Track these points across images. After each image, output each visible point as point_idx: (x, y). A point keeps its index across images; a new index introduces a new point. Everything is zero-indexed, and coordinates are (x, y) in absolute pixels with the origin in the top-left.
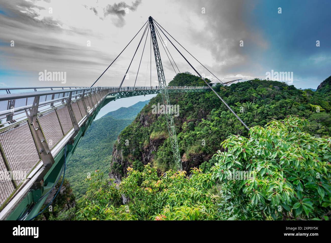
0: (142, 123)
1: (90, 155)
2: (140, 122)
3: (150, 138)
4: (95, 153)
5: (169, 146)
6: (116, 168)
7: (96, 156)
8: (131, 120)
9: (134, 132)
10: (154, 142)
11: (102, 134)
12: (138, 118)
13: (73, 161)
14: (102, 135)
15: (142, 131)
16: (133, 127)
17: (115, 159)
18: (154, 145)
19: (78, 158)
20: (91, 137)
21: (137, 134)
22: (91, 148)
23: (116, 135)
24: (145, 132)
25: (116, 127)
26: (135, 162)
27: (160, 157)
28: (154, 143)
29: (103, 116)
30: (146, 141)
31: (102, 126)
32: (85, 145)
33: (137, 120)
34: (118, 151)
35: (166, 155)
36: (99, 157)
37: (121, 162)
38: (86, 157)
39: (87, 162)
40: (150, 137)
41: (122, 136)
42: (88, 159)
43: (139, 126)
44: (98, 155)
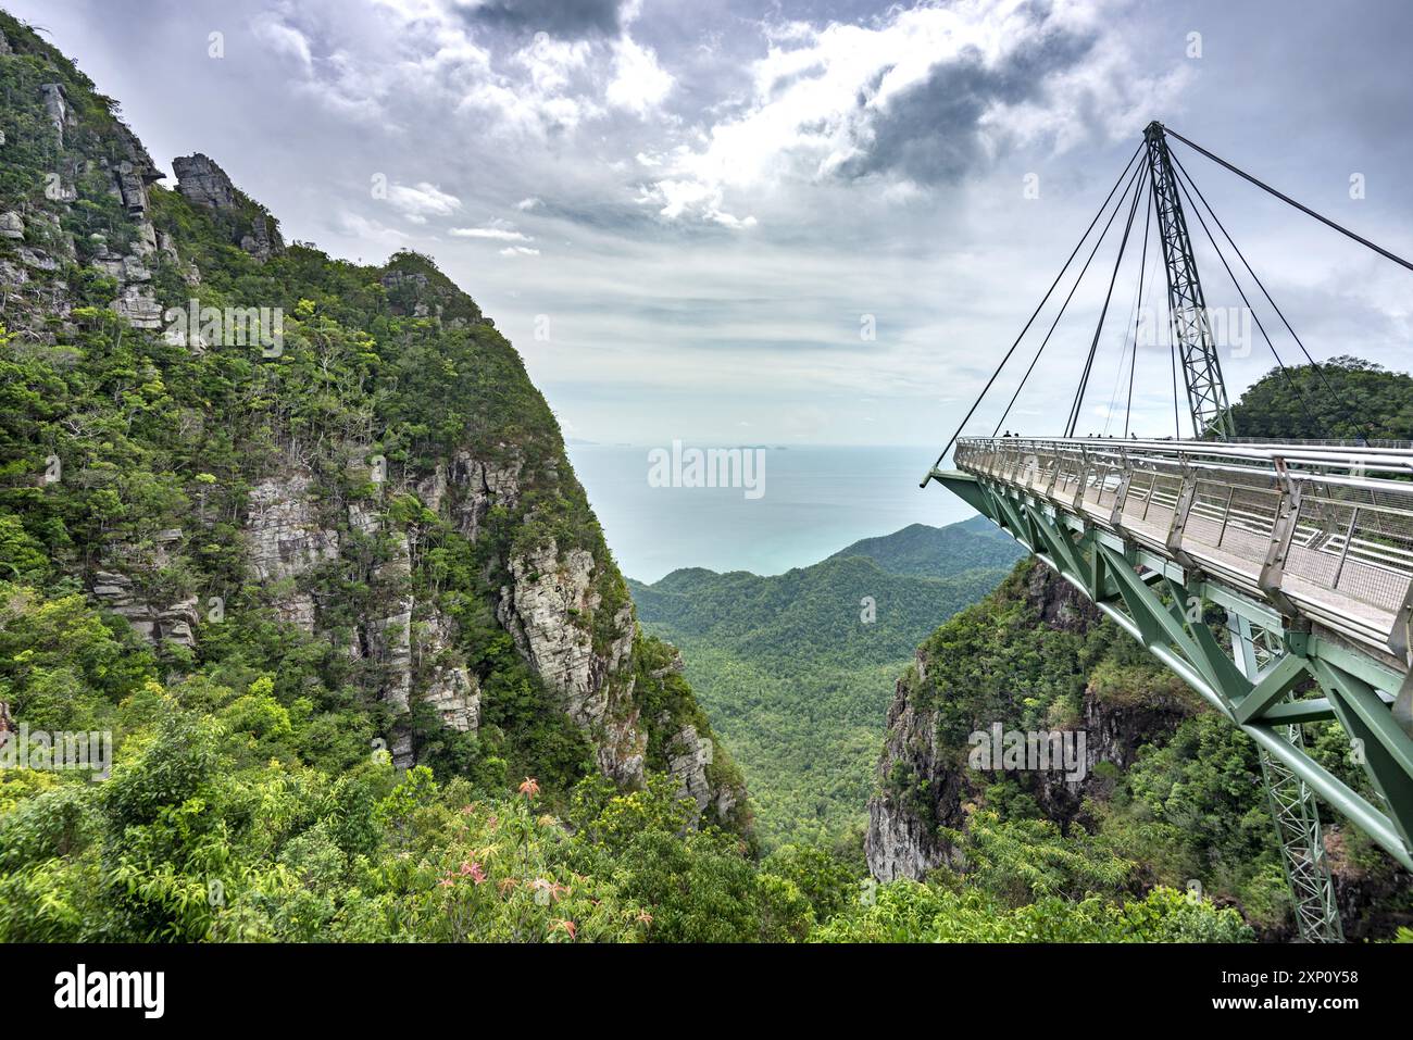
0: (1040, 607)
1: (779, 703)
2: (1031, 602)
3: (1088, 691)
4: (799, 700)
5: (1215, 758)
6: (905, 786)
7: (802, 711)
8: (955, 588)
9: (996, 644)
10: (1111, 715)
11: (827, 626)
12: (1020, 583)
13: (724, 710)
14: (829, 630)
15: (1039, 647)
16: (992, 620)
17: (900, 746)
18: (1111, 730)
19: (738, 704)
20: (789, 629)
21: (1014, 659)
22: (786, 677)
23: (885, 643)
24: (1059, 656)
25: (889, 610)
26: (998, 789)
27: (1151, 803)
28: (1113, 723)
29: (836, 555)
30: (1061, 701)
31: (829, 592)
32: (765, 658)
33: (1013, 588)
34: (916, 714)
35: (1191, 800)
36: (812, 720)
37: (926, 766)
38: (766, 707)
39: (769, 727)
40: (1086, 686)
41: (940, 650)
42: (771, 716)
43: (1021, 620)
44: (810, 710)
